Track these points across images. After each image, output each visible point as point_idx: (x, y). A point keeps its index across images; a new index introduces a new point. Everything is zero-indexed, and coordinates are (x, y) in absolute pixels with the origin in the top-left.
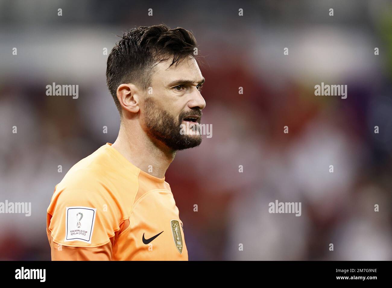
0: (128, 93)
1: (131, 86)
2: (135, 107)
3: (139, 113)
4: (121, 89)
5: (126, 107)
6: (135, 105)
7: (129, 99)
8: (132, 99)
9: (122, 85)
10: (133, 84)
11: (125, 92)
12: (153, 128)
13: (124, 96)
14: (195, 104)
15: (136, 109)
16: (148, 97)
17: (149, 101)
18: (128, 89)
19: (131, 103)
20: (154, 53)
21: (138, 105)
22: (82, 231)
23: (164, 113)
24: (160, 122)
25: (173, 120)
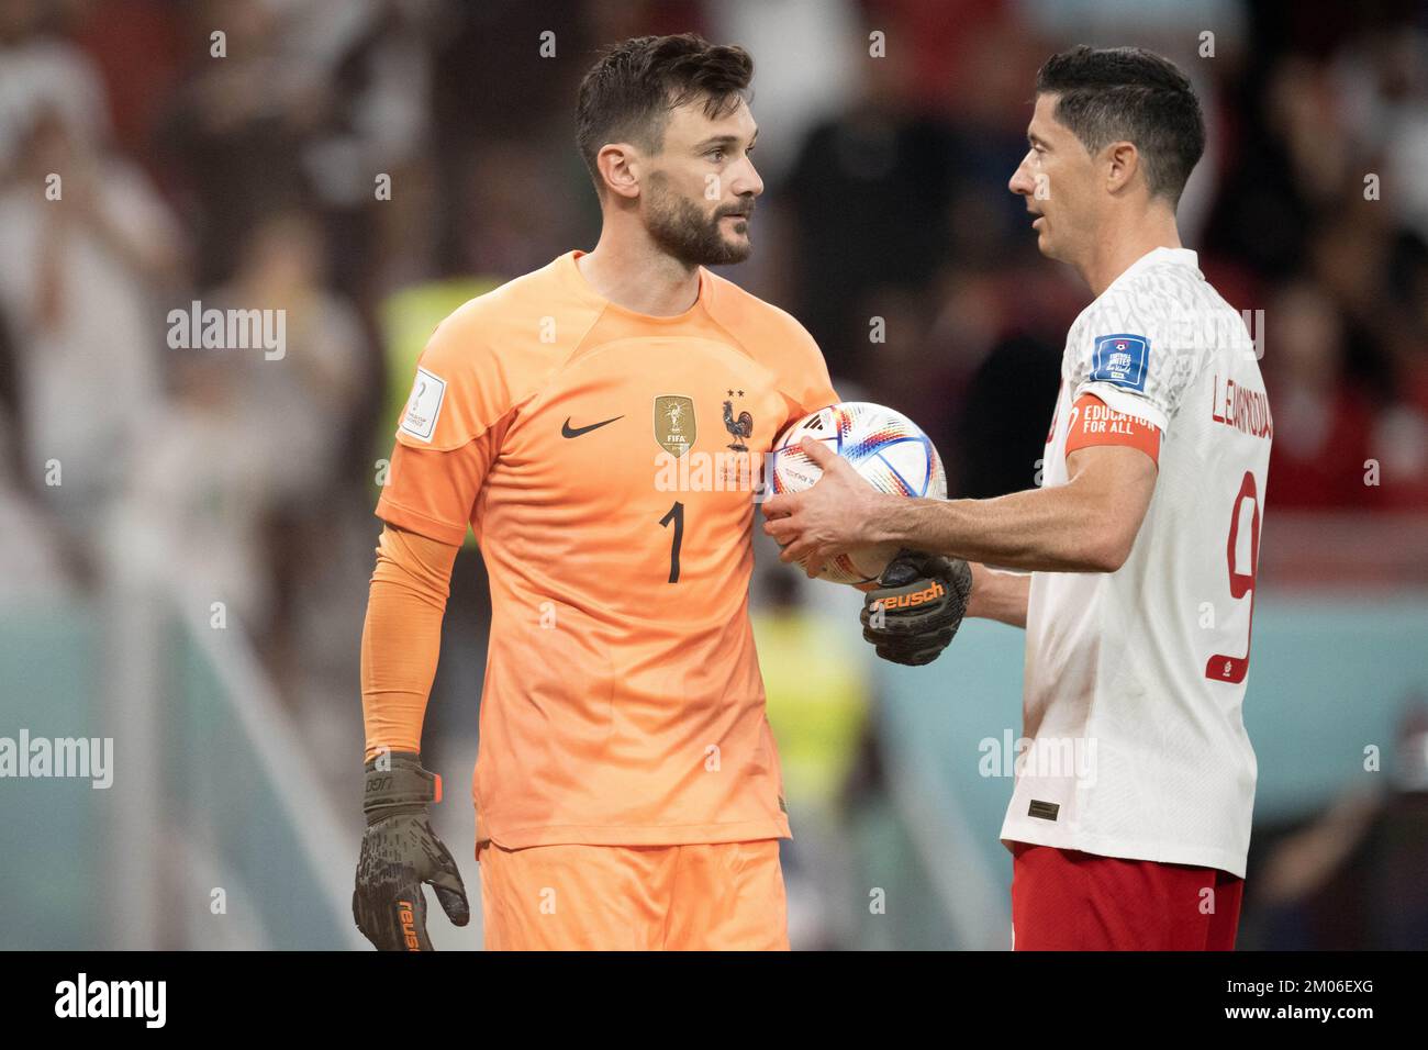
0: (620, 160)
1: (626, 148)
2: (632, 186)
3: (638, 198)
4: (607, 153)
5: (615, 187)
6: (632, 183)
7: (621, 172)
8: (627, 172)
9: (608, 147)
10: (631, 144)
11: (614, 160)
12: (663, 227)
13: (612, 167)
14: (744, 188)
15: (634, 192)
16: (655, 170)
17: (657, 178)
18: (620, 154)
19: (625, 180)
20: (673, 96)
21: (637, 183)
22: (416, 417)
23: (685, 202)
24: (676, 218)
25: (702, 216)
